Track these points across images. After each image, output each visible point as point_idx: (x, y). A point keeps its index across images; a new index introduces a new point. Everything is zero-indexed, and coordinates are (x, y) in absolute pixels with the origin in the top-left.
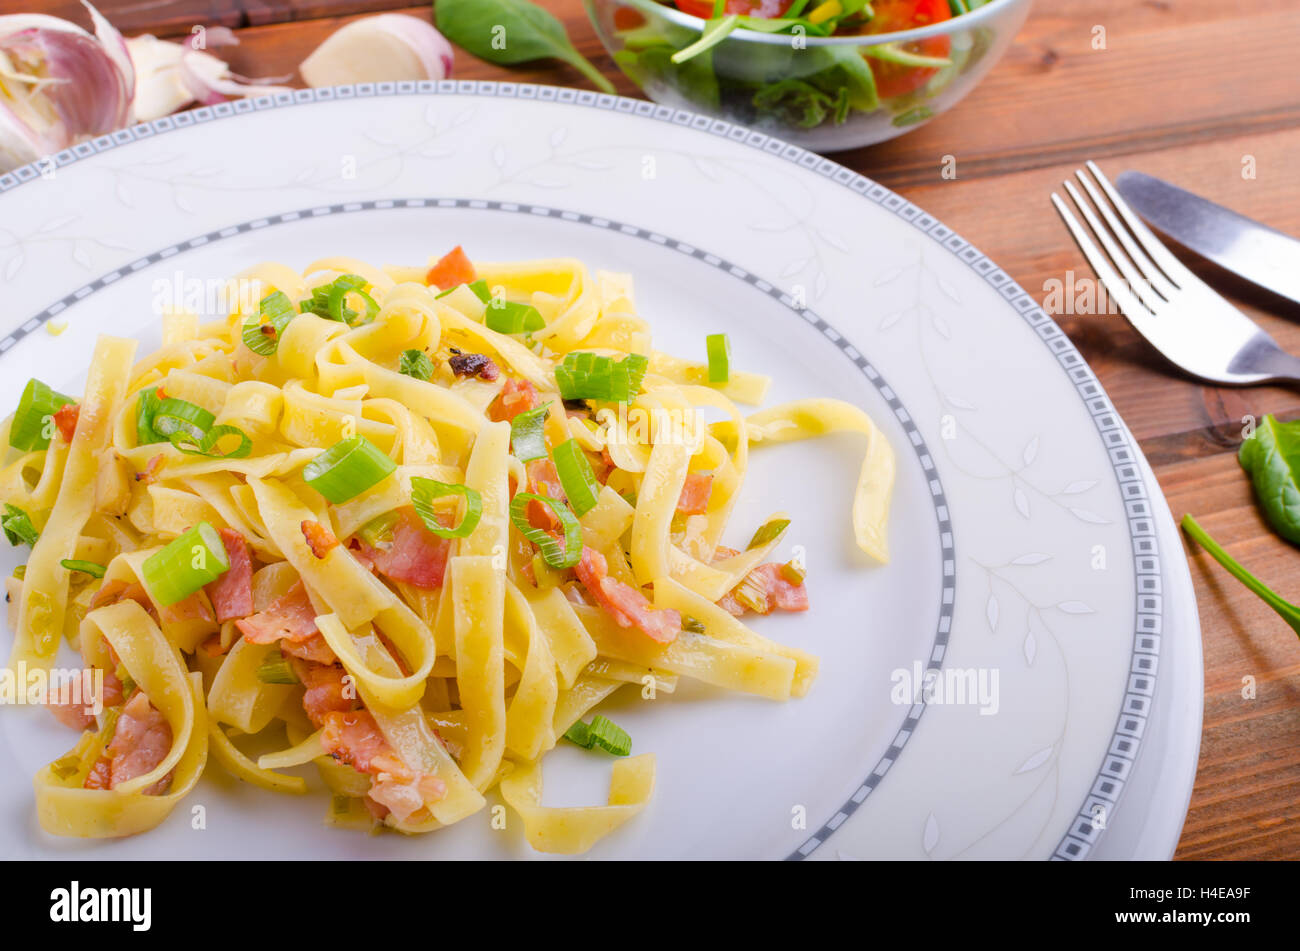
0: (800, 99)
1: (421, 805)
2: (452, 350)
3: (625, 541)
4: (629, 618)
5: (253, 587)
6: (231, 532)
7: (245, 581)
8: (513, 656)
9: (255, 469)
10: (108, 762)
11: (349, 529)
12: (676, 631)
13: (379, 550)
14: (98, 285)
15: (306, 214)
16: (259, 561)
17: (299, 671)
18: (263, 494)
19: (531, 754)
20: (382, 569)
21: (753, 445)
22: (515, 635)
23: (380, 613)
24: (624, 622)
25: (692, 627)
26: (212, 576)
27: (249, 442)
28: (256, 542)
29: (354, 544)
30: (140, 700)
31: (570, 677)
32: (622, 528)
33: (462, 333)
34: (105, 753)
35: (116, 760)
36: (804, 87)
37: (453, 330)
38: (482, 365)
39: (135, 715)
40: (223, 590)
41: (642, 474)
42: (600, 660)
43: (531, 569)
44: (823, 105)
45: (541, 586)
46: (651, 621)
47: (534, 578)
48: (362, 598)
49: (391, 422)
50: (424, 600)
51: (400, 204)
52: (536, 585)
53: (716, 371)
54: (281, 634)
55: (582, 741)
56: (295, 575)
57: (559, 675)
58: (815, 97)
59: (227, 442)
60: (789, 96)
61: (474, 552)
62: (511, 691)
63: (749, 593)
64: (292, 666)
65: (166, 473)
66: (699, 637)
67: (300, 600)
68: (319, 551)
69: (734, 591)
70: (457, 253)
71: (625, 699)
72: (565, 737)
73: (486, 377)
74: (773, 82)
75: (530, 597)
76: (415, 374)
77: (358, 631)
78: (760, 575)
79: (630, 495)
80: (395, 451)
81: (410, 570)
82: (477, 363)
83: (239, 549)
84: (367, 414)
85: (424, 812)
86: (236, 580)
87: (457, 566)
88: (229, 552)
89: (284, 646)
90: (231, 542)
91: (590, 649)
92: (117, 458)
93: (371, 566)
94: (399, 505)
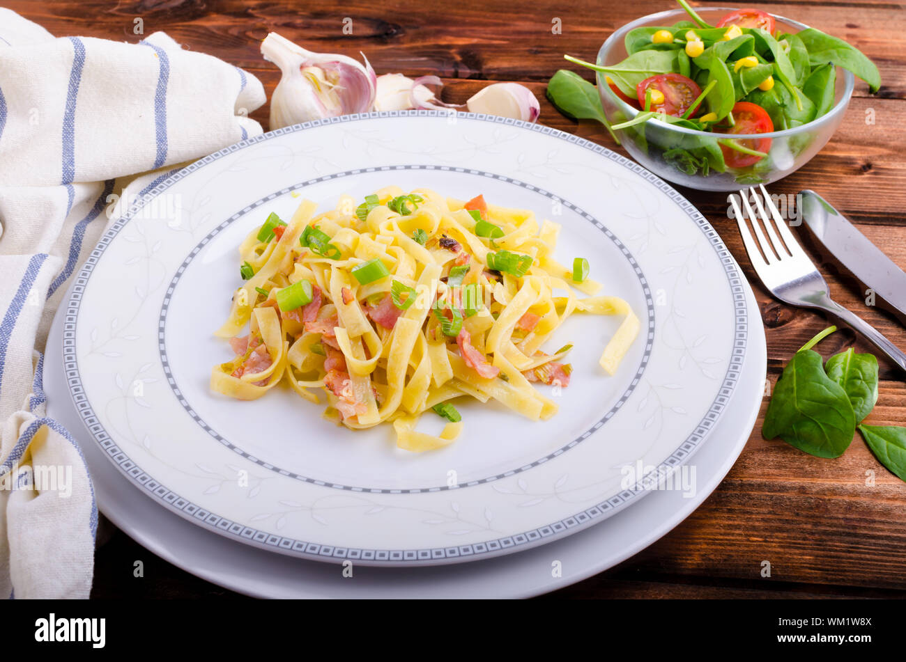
0: (683, 159)
1: (354, 414)
2: (443, 235)
3: (487, 333)
4: (472, 363)
5: (319, 312)
6: (318, 288)
7: (317, 308)
8: (413, 365)
9: (335, 264)
10: (243, 369)
11: (363, 297)
12: (494, 375)
13: (372, 308)
14: (320, 180)
15: (423, 167)
16: (326, 301)
17: (326, 350)
18: (335, 273)
19: (413, 410)
20: (371, 315)
21: (577, 312)
22: (417, 354)
23: (365, 334)
24: (469, 364)
25: (503, 378)
26: (303, 302)
27: (340, 254)
28: (326, 294)
29: (364, 304)
30: (262, 347)
31: (439, 383)
32: (487, 328)
33: (456, 231)
34: (242, 365)
35: (246, 368)
36: (686, 153)
37: (453, 229)
38: (453, 245)
39: (259, 353)
40: (307, 310)
41: (505, 307)
42: (454, 378)
43: (434, 331)
44: (694, 164)
45: (437, 340)
46: (484, 368)
47: (435, 335)
48: (358, 325)
49: (396, 257)
50: (384, 333)
51: (467, 171)
52: (435, 339)
53: (576, 276)
54: (321, 331)
55: (439, 411)
56: (335, 311)
57: (433, 380)
58: (691, 159)
59: (332, 252)
60: (678, 157)
61: (410, 318)
62: (408, 378)
63: (541, 373)
64: (324, 347)
65: (305, 260)
66: (504, 383)
67: (334, 321)
68: (346, 301)
69: (535, 369)
70: (480, 197)
71: (465, 400)
72: (433, 408)
73: (454, 250)
74: (671, 149)
75: (429, 342)
76: (417, 240)
77: (353, 339)
78: (550, 366)
79: (496, 314)
80: (393, 270)
81: (382, 319)
82: (451, 243)
83: (318, 295)
84: (388, 252)
85: (355, 418)
86: (313, 307)
87: (401, 321)
88: (314, 295)
89: (323, 338)
90: (316, 291)
91: (451, 375)
92: (292, 251)
93: (367, 313)
94: (385, 291)
